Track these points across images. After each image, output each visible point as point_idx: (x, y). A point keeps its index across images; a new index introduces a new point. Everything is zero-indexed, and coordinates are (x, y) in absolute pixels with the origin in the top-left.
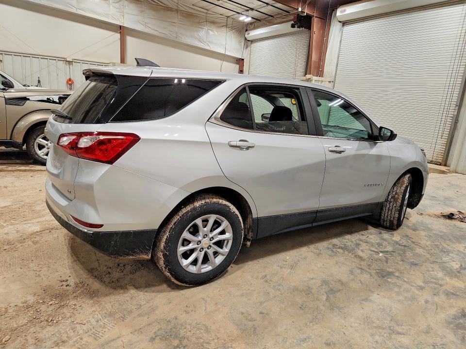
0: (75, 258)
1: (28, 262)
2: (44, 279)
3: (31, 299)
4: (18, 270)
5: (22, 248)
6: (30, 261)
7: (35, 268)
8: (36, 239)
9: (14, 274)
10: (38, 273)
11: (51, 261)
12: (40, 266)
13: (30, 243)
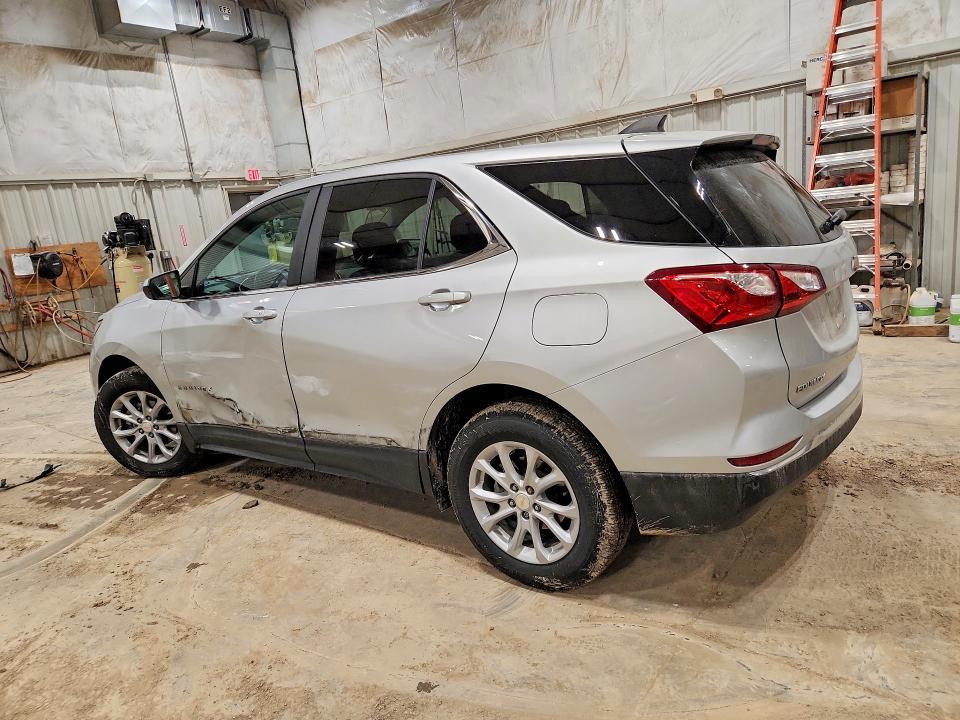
0: (809, 520)
1: (905, 548)
2: (882, 509)
3: (910, 490)
4: (927, 541)
5: (912, 591)
6: (898, 549)
7: (892, 531)
8: (869, 603)
9: (935, 535)
10: (890, 521)
11: (858, 533)
12: (881, 531)
13: (889, 599)
